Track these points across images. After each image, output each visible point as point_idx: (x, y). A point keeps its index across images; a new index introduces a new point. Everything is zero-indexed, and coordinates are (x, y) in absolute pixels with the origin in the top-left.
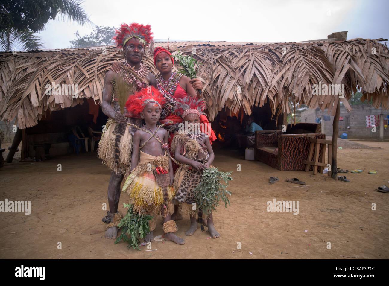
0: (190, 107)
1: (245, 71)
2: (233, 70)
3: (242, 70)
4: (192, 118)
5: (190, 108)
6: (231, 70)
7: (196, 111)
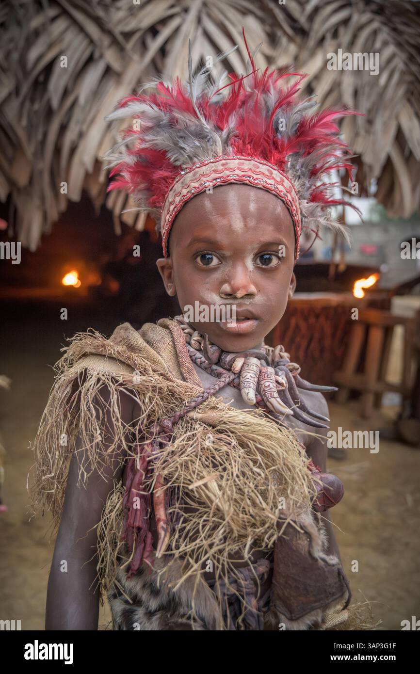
0: (226, 142)
1: (163, 52)
2: (115, 42)
3: (154, 46)
4: (238, 224)
5: (230, 149)
6: (106, 41)
7: (276, 174)
